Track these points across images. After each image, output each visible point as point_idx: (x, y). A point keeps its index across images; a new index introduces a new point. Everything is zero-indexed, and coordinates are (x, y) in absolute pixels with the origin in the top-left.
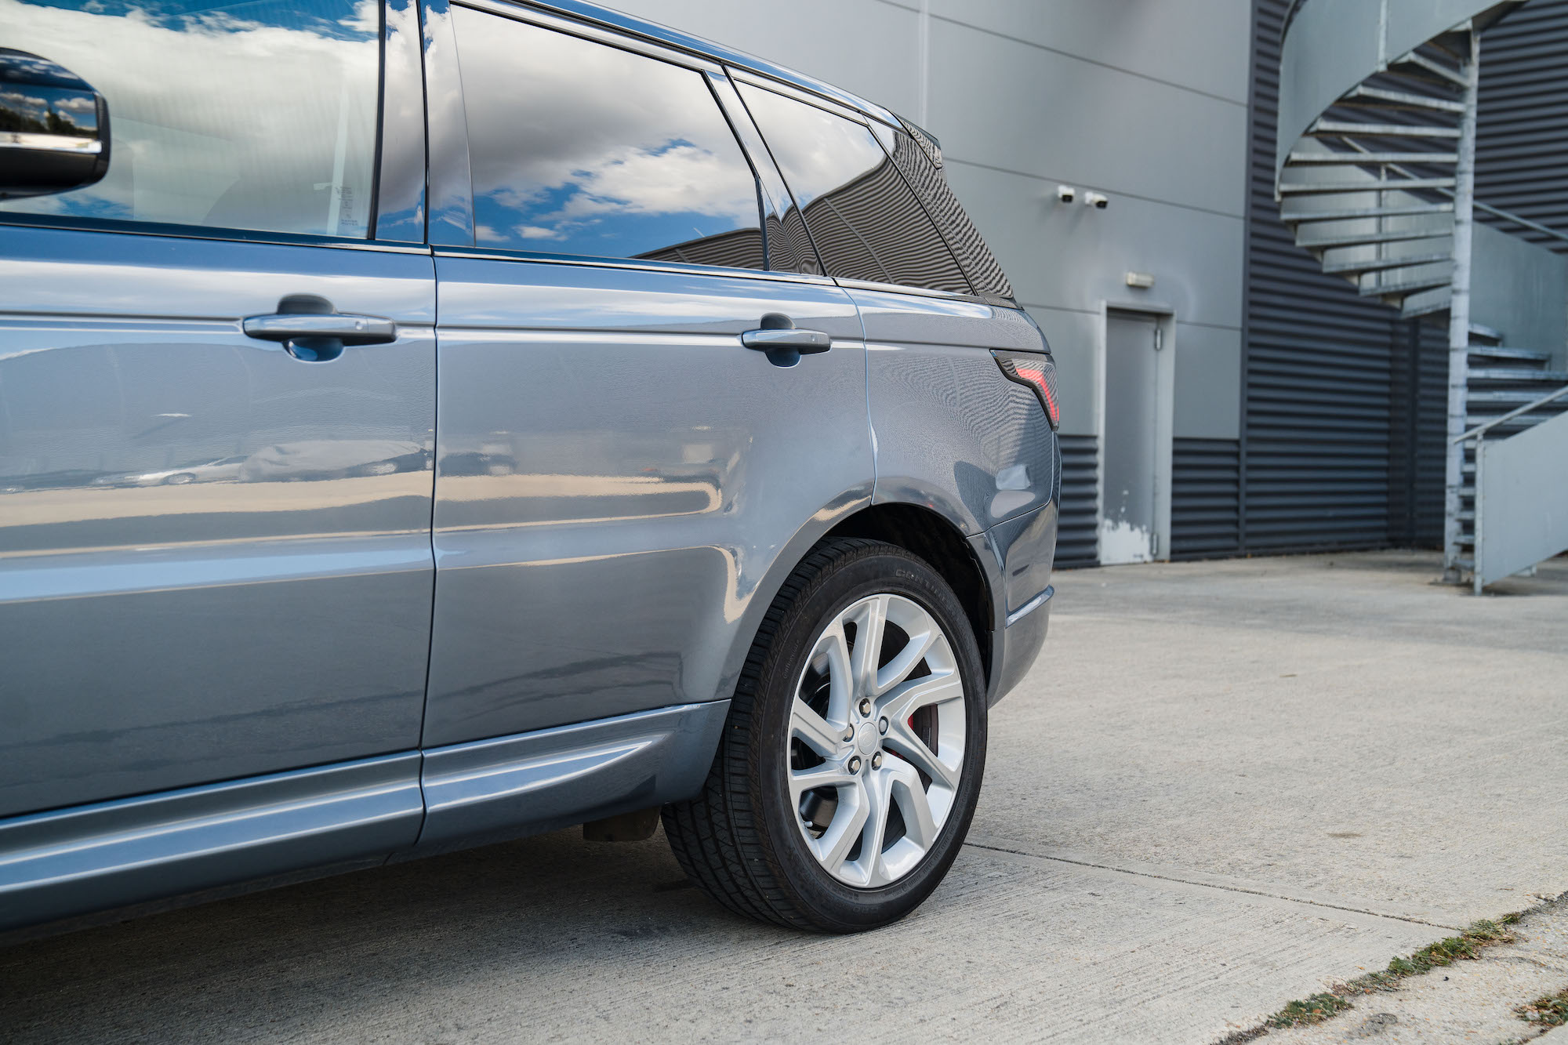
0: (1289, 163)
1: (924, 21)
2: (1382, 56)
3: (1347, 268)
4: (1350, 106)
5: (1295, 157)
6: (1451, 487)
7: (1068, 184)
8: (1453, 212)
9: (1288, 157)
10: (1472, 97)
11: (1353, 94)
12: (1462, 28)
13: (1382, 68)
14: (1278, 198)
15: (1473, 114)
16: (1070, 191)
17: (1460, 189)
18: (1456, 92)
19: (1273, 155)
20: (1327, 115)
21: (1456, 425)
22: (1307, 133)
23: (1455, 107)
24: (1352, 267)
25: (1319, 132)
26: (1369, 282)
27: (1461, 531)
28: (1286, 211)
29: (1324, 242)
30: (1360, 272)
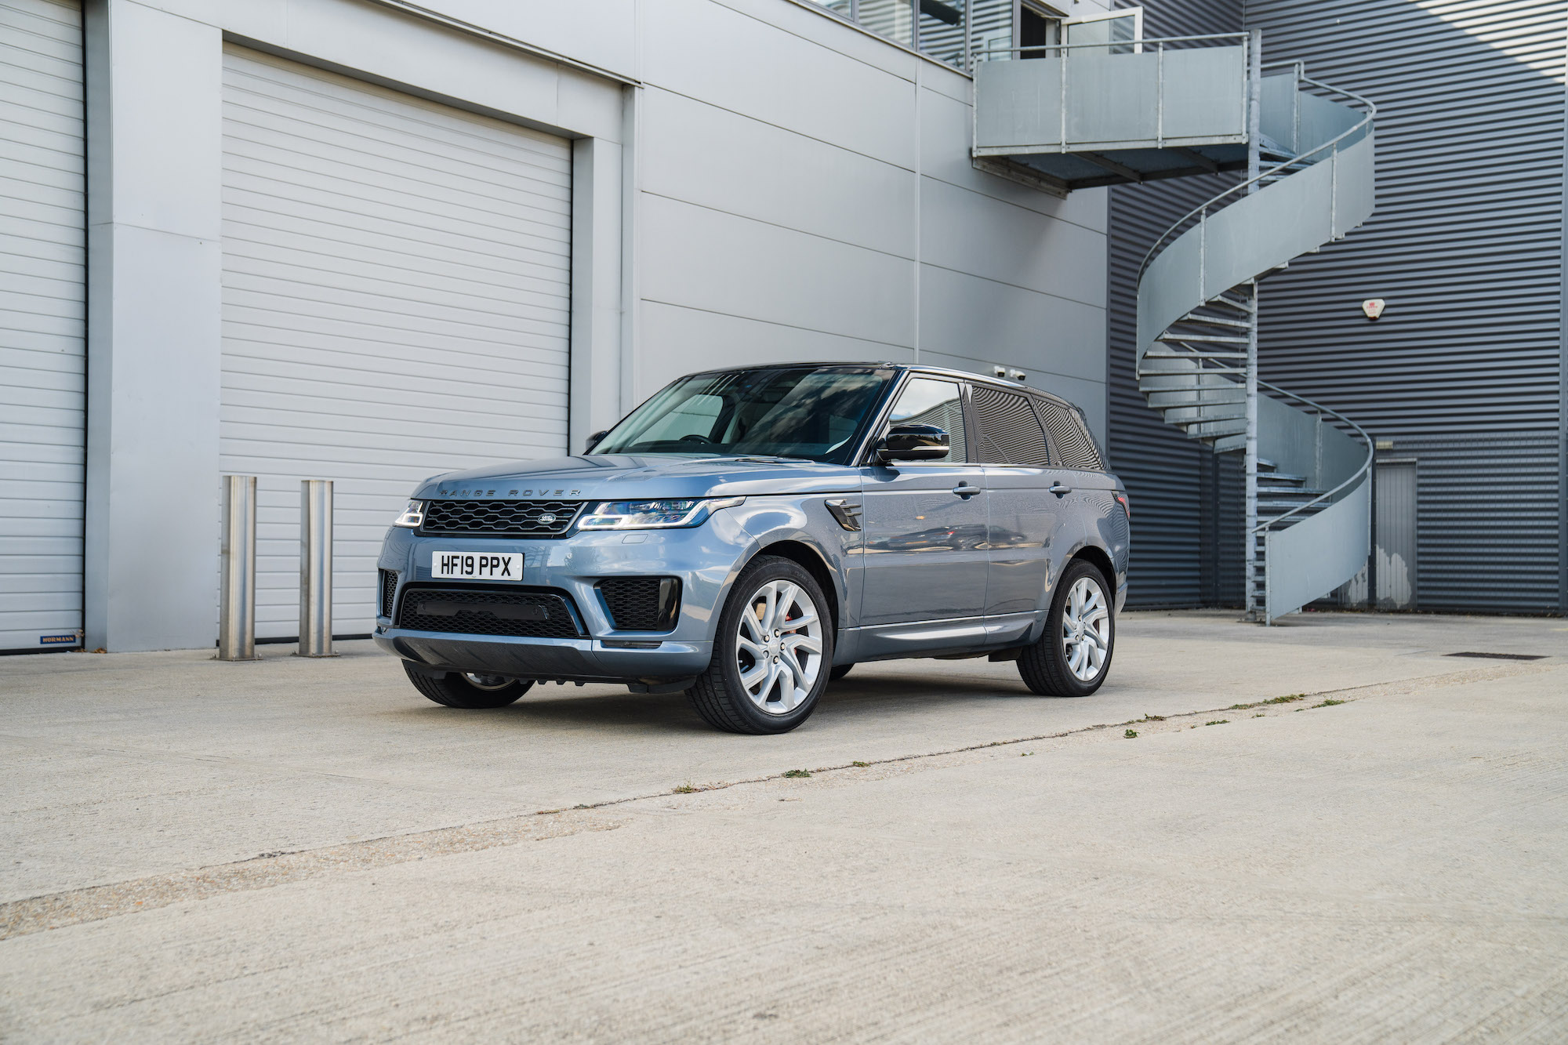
0: (1145, 357)
1: (917, 266)
2: (1202, 297)
3: (1180, 421)
4: (1180, 325)
5: (1149, 354)
6: (1248, 561)
7: (1001, 365)
8: (1246, 388)
9: (1145, 353)
10: (1255, 320)
11: (1185, 318)
12: (1248, 282)
13: (1203, 304)
14: (1138, 378)
15: (1255, 329)
16: (1002, 370)
17: (1250, 375)
18: (1246, 317)
19: (1135, 352)
20: (1172, 329)
21: (1251, 522)
22: (1156, 340)
23: (1244, 324)
24: (1184, 421)
25: (1165, 339)
26: (1193, 430)
27: (1255, 588)
28: (1144, 386)
29: (1166, 405)
30: (1188, 424)
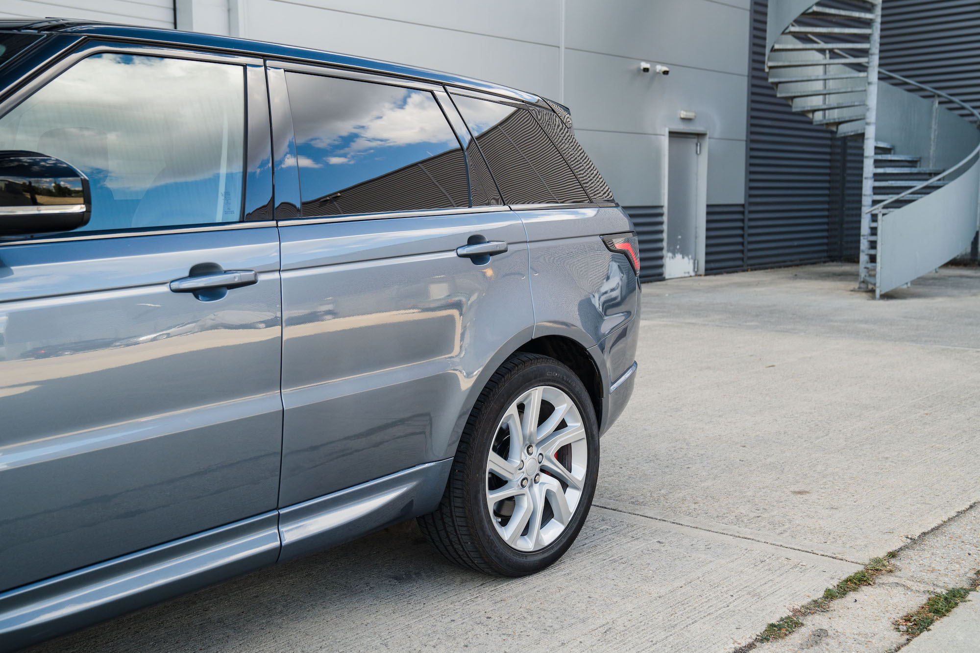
0: (773, 50)
3: (806, 109)
4: (807, 18)
5: (777, 47)
6: (863, 236)
7: (647, 61)
8: (867, 77)
9: (773, 47)
10: (878, 11)
11: (810, 11)
14: (767, 70)
15: (879, 20)
16: (647, 65)
17: (871, 64)
18: (869, 7)
19: (764, 47)
20: (798, 22)
21: (867, 200)
22: (783, 33)
23: (868, 16)
24: (810, 109)
25: (790, 33)
26: (818, 116)
27: (869, 261)
28: (771, 77)
29: (793, 95)
30: (814, 111)
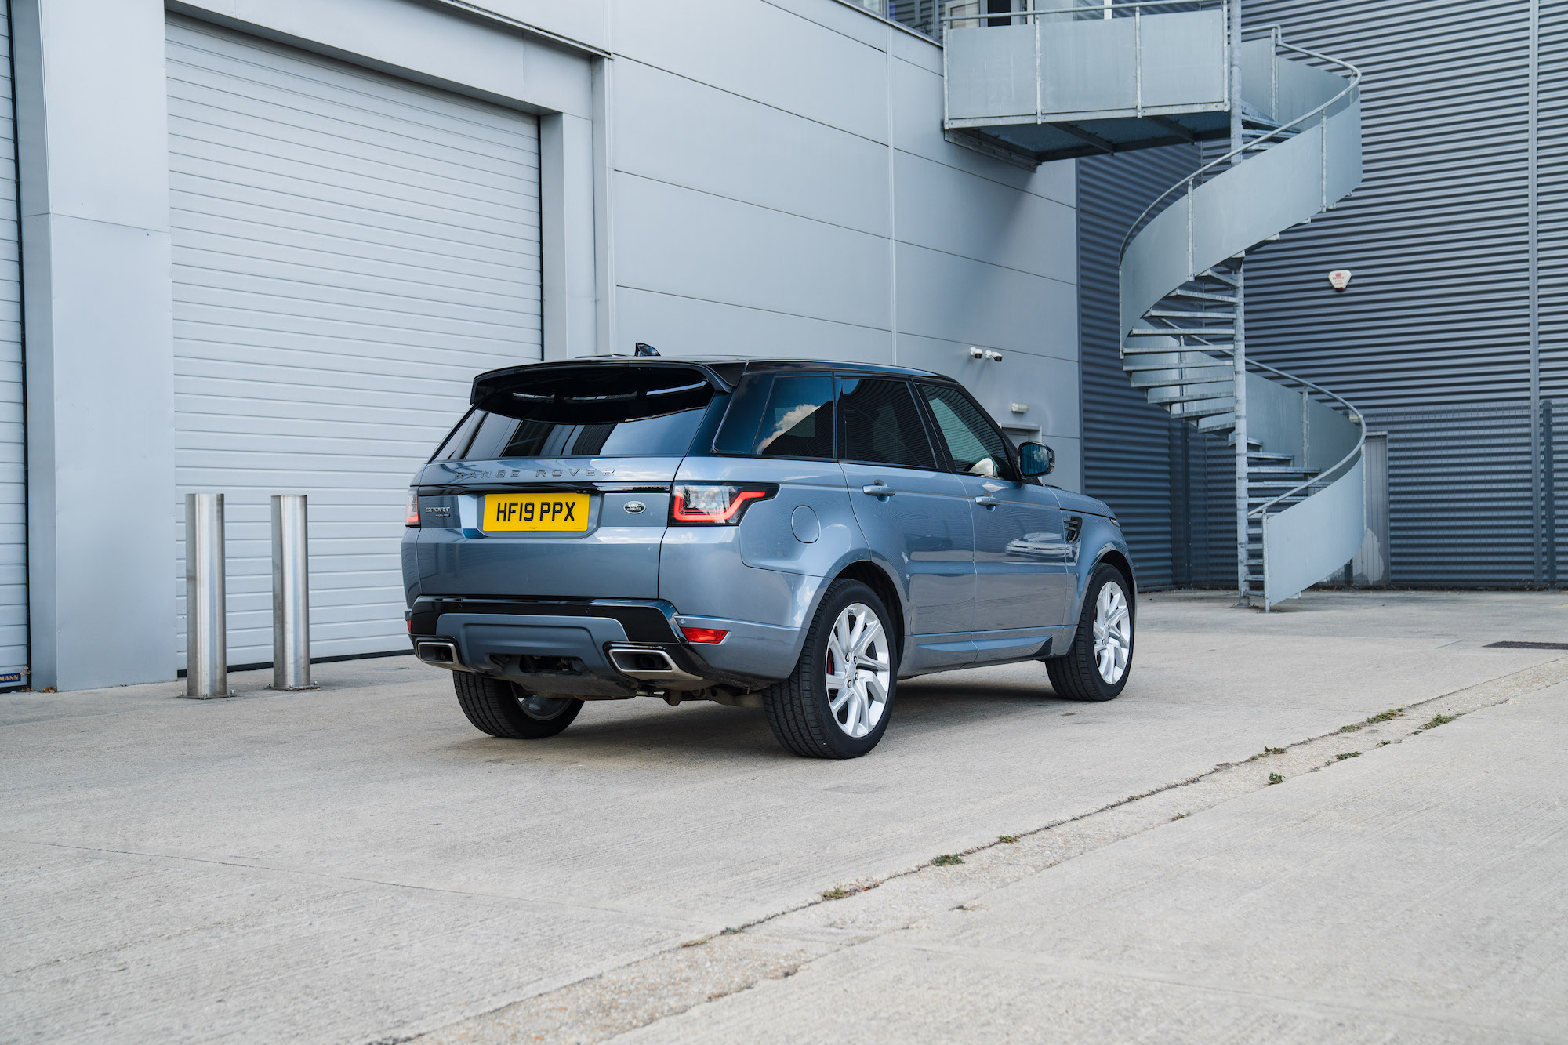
0: (1130, 335)
1: (893, 244)
2: (1191, 271)
3: (1164, 401)
4: (1170, 301)
5: (1135, 331)
6: (1240, 544)
7: (977, 346)
8: (1234, 365)
9: (1131, 331)
10: (1241, 293)
11: (1174, 294)
12: (1239, 256)
13: (1192, 279)
14: (1121, 357)
15: (1242, 303)
16: (979, 351)
17: (1237, 352)
18: (1231, 289)
19: (1118, 331)
20: (1157, 306)
21: (1242, 503)
22: (1142, 318)
23: (1231, 300)
24: (1168, 401)
25: (1152, 317)
26: (1176, 409)
27: (1248, 573)
28: (1126, 365)
29: (1150, 385)
30: (1171, 403)
